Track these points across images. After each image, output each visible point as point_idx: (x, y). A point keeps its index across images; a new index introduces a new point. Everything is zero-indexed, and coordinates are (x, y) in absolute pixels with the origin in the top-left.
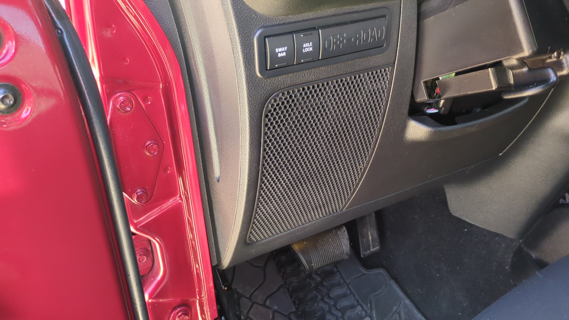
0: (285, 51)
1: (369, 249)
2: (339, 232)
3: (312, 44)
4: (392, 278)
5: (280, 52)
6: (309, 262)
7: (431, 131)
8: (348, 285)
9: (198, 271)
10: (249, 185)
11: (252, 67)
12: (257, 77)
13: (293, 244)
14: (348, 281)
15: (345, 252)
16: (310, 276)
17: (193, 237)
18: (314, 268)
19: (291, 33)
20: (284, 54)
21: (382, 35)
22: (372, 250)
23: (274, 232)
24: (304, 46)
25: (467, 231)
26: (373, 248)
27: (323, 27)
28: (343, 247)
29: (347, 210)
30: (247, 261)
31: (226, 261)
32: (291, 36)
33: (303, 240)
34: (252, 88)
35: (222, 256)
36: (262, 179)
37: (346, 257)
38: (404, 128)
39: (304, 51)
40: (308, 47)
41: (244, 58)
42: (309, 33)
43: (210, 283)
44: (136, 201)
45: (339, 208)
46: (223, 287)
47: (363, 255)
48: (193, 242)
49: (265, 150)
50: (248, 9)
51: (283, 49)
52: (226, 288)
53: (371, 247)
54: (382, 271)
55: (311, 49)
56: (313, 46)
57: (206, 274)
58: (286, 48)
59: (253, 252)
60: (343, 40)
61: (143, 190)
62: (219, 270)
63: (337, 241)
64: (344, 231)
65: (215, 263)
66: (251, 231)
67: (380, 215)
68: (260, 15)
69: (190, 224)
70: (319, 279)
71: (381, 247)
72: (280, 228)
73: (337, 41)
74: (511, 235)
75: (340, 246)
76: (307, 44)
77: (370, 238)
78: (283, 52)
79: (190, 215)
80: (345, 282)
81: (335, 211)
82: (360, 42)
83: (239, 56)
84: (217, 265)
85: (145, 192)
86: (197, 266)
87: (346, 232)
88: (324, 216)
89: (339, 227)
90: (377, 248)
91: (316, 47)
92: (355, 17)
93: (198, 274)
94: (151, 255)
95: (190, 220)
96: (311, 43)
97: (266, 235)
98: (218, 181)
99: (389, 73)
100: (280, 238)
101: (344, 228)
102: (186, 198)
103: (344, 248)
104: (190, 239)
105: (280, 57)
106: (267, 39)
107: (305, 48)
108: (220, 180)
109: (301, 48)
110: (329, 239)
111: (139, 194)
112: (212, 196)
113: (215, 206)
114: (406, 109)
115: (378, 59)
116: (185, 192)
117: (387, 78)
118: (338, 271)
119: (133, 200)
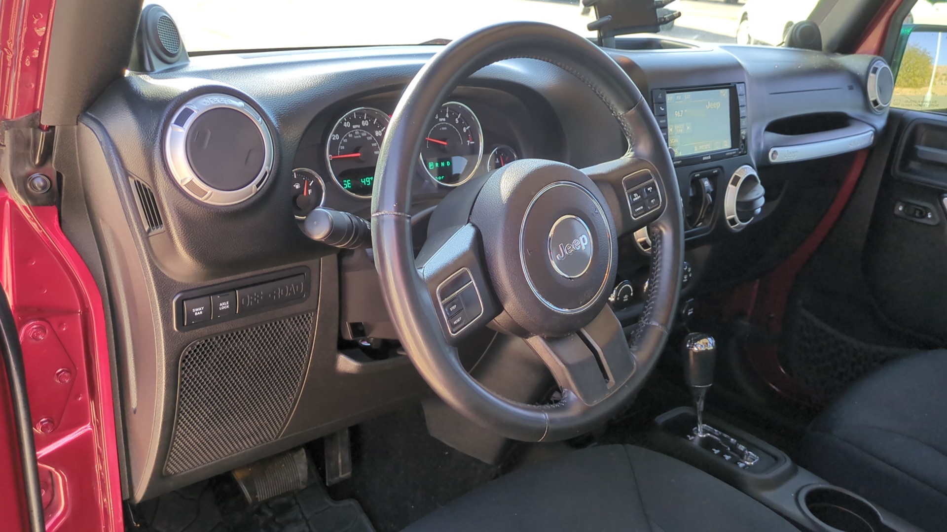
0: (202, 311)
1: (338, 474)
2: (296, 456)
3: (229, 303)
4: (365, 512)
5: (197, 312)
6: (253, 493)
7: (359, 366)
8: (307, 522)
9: (106, 506)
10: (164, 422)
11: (170, 323)
12: (175, 331)
13: (234, 470)
14: (308, 516)
15: (301, 480)
16: (259, 511)
17: (103, 468)
18: (259, 501)
19: (209, 295)
20: (201, 313)
21: (300, 289)
22: (341, 476)
23: (195, 464)
24: (221, 305)
25: (448, 454)
26: (343, 474)
27: (239, 288)
28: (298, 473)
29: (285, 437)
30: (174, 491)
31: (139, 494)
32: (208, 297)
33: (248, 466)
34: (169, 340)
35: (134, 489)
36: (179, 415)
37: (302, 487)
38: (334, 361)
39: (220, 309)
40: (224, 306)
41: (162, 317)
42: (226, 293)
43: (119, 519)
44: (40, 431)
45: (273, 437)
46: (135, 523)
47: (329, 483)
48: (102, 474)
49: (181, 390)
50: (168, 279)
51: (200, 309)
52: (138, 525)
53: (340, 473)
54: (352, 502)
55: (228, 307)
56: (230, 304)
57: (116, 508)
58: (203, 308)
59: (171, 485)
60: (260, 297)
61: (50, 419)
62: (132, 506)
63: (292, 466)
64: (303, 454)
65: (127, 496)
66: (167, 463)
67: (355, 432)
68: (179, 283)
69: (100, 454)
70: (270, 515)
71: (353, 472)
72: (202, 459)
73: (253, 299)
74: (488, 460)
75: (295, 472)
76: (223, 303)
77: (340, 461)
78: (199, 311)
79: (101, 445)
80: (304, 517)
81: (268, 440)
82: (277, 296)
83: (157, 315)
84: (129, 499)
85: (50, 421)
86: (105, 500)
87: (305, 456)
88: (255, 446)
89: (295, 449)
90: (348, 474)
91: (233, 305)
92: (272, 277)
93: (106, 510)
94: (50, 488)
95: (101, 450)
96: (227, 303)
97: (185, 467)
98: (135, 412)
99: (312, 318)
100: (204, 469)
101: (303, 450)
102: (98, 427)
103: (300, 475)
104: (100, 471)
105: (197, 315)
106: (185, 302)
107: (221, 306)
108: (137, 412)
109: (217, 306)
110: (282, 464)
111: (44, 424)
112: (127, 425)
113: (131, 436)
114: (334, 345)
115: (299, 307)
116: (97, 420)
117: (310, 322)
118: (297, 503)
119: (37, 429)
